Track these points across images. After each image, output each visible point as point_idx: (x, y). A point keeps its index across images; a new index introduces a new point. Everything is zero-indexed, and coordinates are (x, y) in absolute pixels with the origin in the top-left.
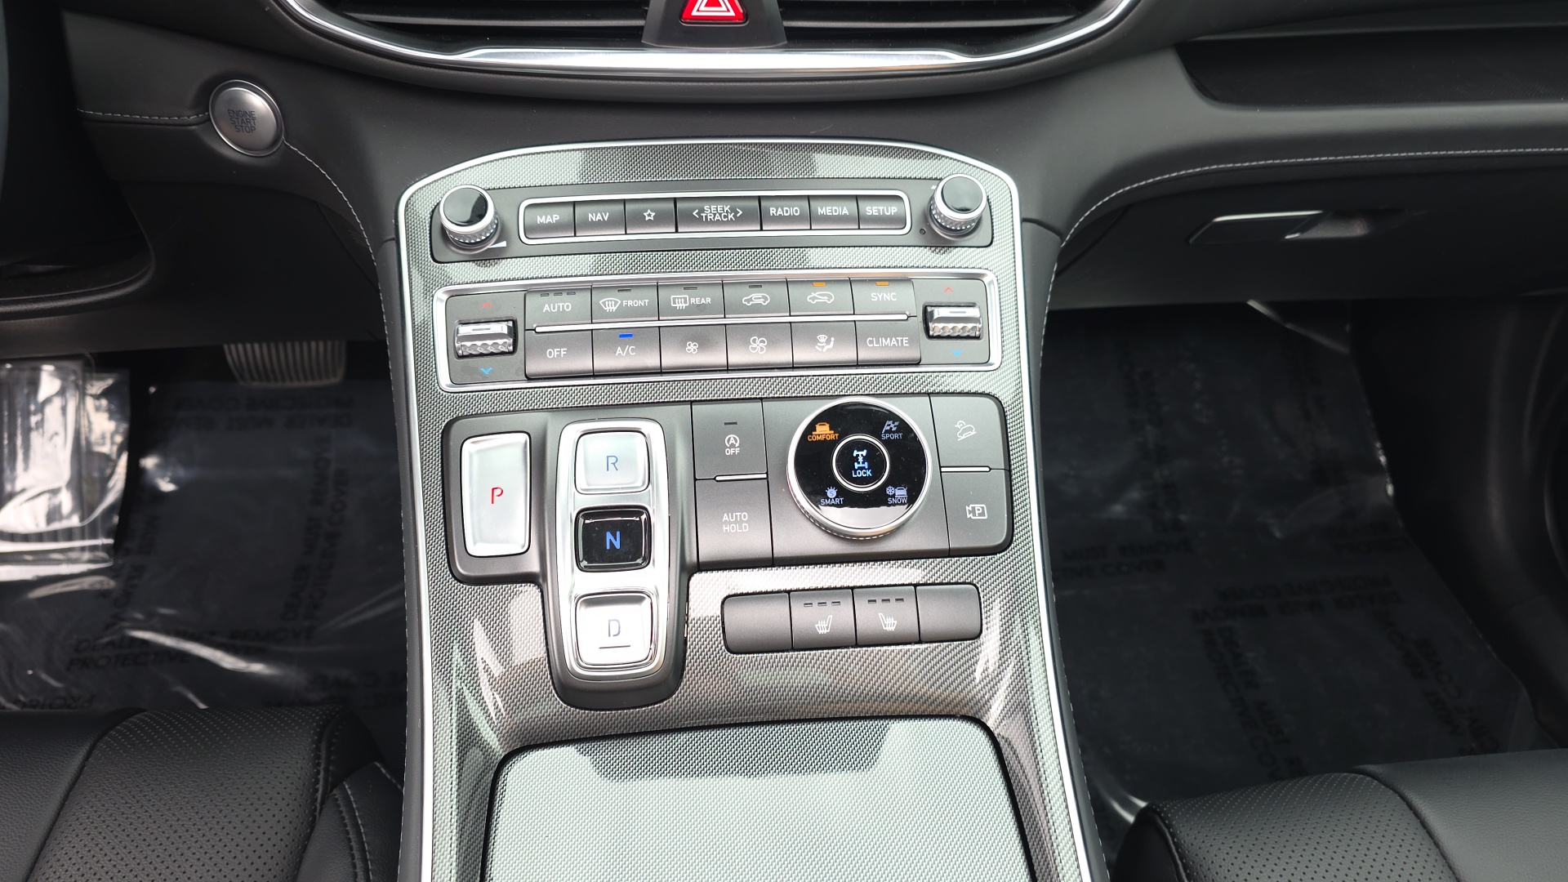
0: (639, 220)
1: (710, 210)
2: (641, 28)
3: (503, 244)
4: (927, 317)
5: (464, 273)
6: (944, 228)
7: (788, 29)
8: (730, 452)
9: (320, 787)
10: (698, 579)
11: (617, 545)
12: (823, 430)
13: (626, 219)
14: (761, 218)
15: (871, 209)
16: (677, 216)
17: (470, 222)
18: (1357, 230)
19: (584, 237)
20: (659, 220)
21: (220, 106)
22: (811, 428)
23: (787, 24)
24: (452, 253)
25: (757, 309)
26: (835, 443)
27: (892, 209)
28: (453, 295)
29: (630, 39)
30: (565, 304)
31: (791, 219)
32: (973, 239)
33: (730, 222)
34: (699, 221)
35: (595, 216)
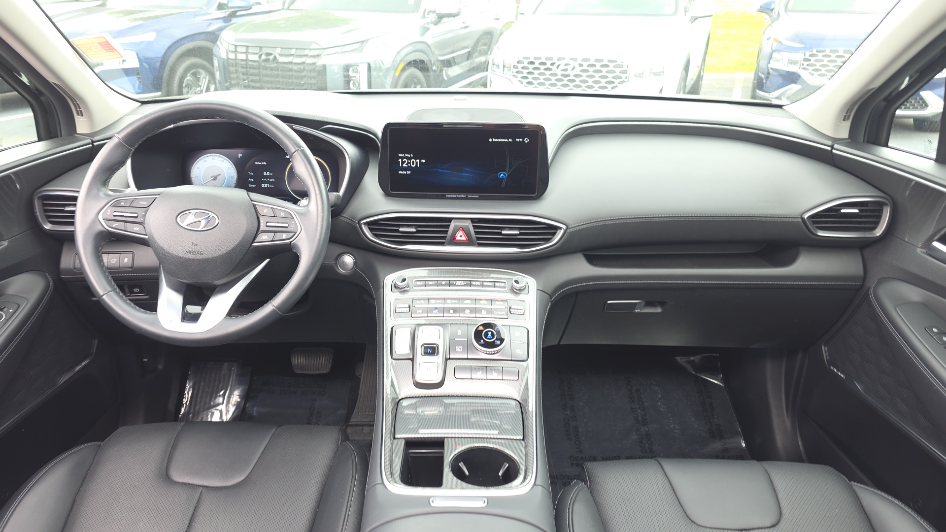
0: (441, 285)
1: (458, 283)
2: (444, 242)
3: (408, 289)
4: (510, 308)
5: (397, 295)
6: (517, 290)
7: (478, 243)
8: (458, 334)
9: (340, 440)
10: (449, 361)
11: (431, 352)
12: (481, 328)
13: (438, 283)
14: (470, 285)
15: (497, 284)
16: (450, 284)
17: (402, 282)
18: (659, 310)
19: (427, 288)
20: (446, 285)
21: (341, 260)
22: (478, 327)
23: (478, 242)
24: (396, 290)
25: (468, 304)
26: (483, 331)
27: (503, 285)
28: (396, 299)
29: (442, 244)
30: (422, 301)
31: (478, 286)
32: (523, 292)
33: (463, 285)
34: (455, 285)
35: (431, 283)
